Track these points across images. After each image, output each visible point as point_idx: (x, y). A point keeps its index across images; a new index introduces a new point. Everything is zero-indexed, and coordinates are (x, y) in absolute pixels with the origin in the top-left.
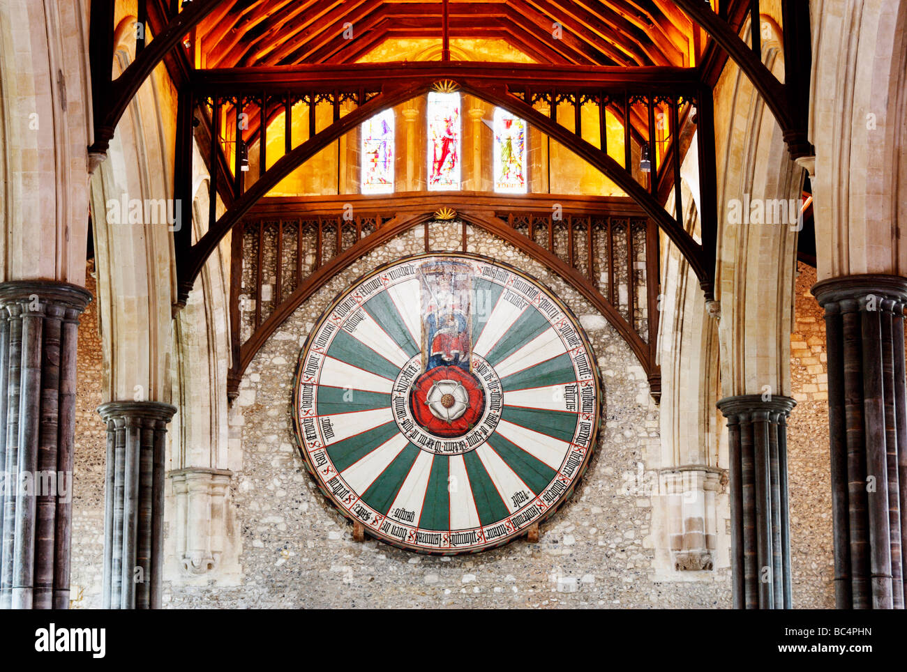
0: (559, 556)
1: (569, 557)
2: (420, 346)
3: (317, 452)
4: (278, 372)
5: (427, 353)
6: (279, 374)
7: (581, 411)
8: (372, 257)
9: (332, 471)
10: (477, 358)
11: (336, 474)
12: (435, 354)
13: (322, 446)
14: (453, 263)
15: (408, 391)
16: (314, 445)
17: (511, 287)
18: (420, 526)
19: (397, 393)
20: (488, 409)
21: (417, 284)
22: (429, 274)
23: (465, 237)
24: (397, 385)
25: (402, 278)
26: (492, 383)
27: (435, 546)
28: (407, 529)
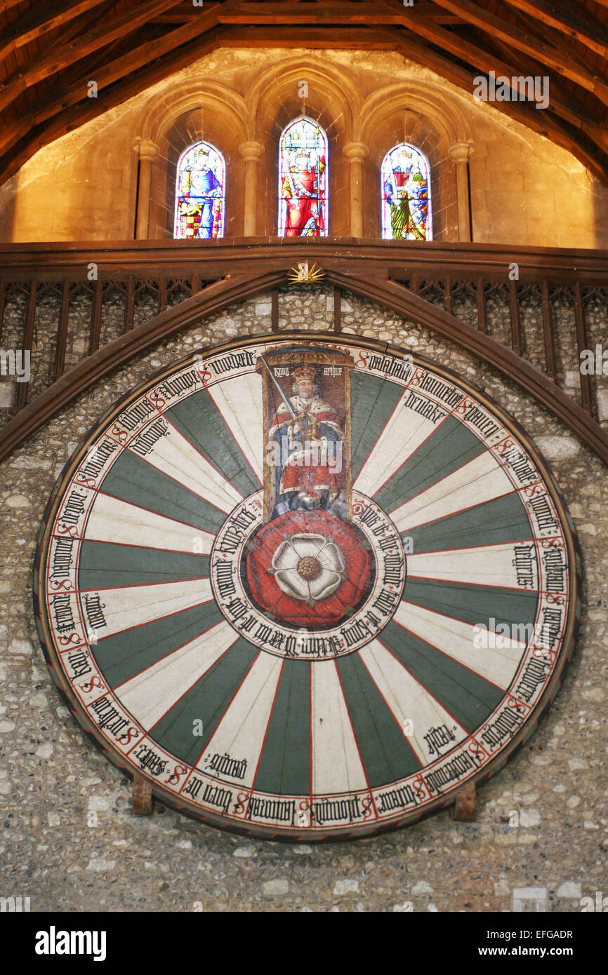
0: (512, 847)
1: (531, 850)
2: (261, 477)
3: (74, 652)
4: (15, 520)
5: (273, 489)
6: (16, 524)
7: (544, 589)
8: (183, 343)
9: (99, 686)
10: (360, 498)
11: (105, 691)
12: (286, 491)
13: (82, 642)
14: (318, 349)
15: (239, 551)
16: (70, 640)
17: (417, 388)
18: (256, 787)
19: (220, 555)
20: (379, 583)
21: (258, 380)
22: (278, 366)
23: (338, 315)
24: (220, 540)
25: (233, 371)
26: (387, 539)
27: (283, 823)
28: (233, 790)
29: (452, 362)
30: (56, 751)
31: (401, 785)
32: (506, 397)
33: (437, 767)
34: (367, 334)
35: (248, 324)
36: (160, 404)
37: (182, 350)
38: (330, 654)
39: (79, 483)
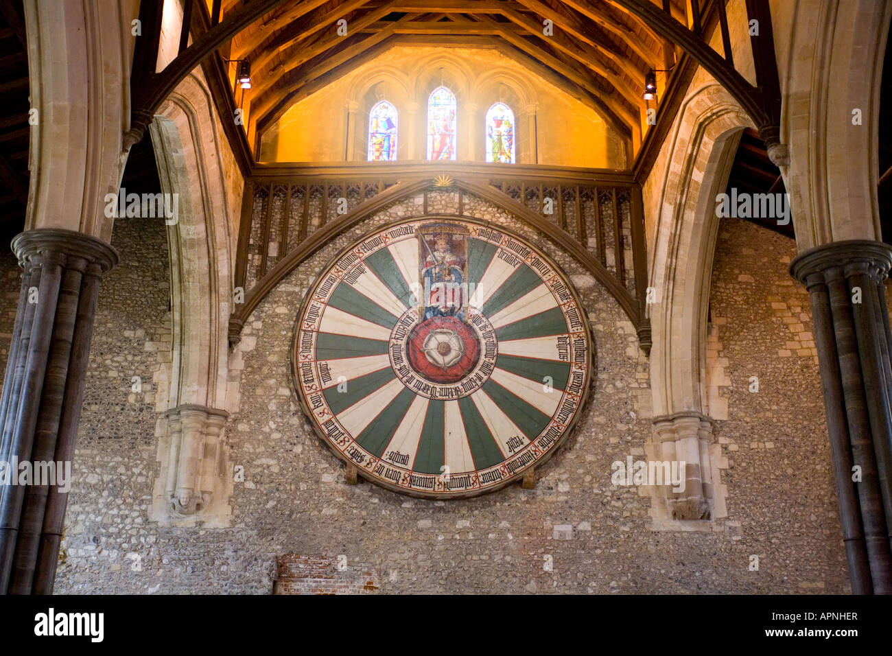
0: (554, 502)
1: (564, 504)
3: (314, 395)
4: (280, 320)
6: (281, 323)
7: (574, 361)
8: (374, 220)
9: (328, 413)
10: (472, 310)
11: (331, 416)
13: (318, 389)
14: (450, 225)
15: (405, 339)
16: (311, 388)
17: (505, 247)
18: (415, 469)
19: (394, 341)
20: (483, 357)
21: (416, 242)
22: (427, 234)
23: (461, 205)
24: (394, 333)
25: (402, 237)
26: (487, 333)
27: (429, 489)
28: (401, 471)
29: (525, 232)
30: (304, 449)
31: (493, 469)
32: (554, 252)
33: (513, 460)
34: (477, 216)
35: (410, 209)
36: (361, 255)
37: (373, 224)
38: (455, 397)
39: (315, 300)
